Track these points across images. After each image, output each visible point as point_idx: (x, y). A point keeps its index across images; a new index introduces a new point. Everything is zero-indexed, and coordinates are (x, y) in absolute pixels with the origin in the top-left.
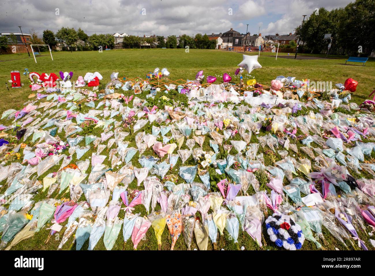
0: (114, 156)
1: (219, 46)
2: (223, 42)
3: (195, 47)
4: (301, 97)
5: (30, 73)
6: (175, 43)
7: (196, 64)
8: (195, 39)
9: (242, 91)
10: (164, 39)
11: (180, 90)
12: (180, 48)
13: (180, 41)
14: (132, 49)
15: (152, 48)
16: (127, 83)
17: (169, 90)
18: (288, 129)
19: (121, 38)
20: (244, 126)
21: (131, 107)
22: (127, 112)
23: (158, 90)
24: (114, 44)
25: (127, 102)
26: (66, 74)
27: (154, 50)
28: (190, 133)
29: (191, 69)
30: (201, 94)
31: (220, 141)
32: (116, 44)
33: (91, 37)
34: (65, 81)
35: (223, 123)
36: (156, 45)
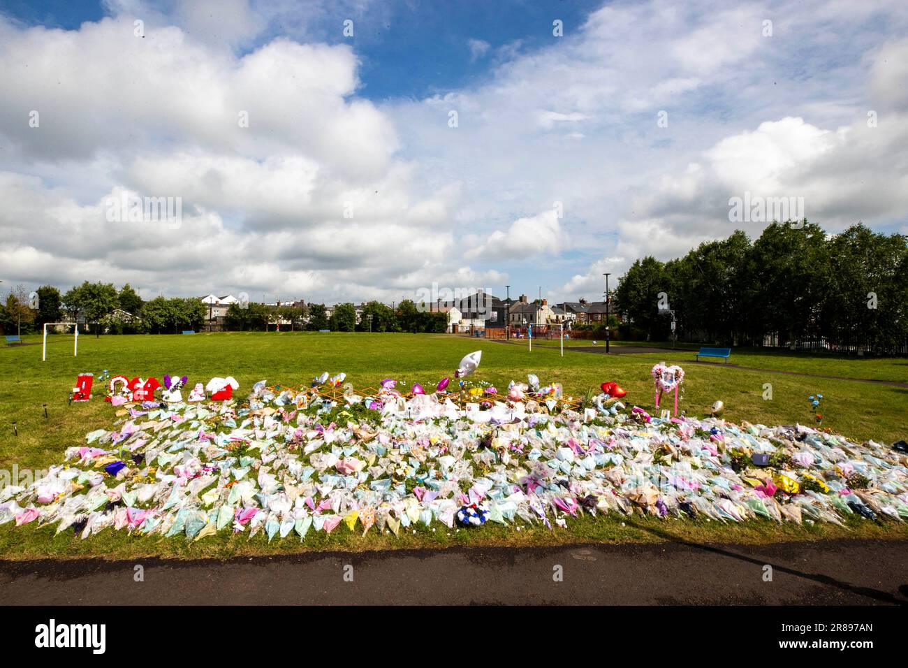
0: (286, 475)
1: (454, 326)
2: (463, 318)
3: (400, 329)
4: (551, 409)
5: (111, 378)
6: (352, 319)
7: (398, 366)
8: (399, 310)
9: (464, 404)
10: (326, 309)
11: (368, 404)
12: (363, 330)
13: (363, 316)
14: (247, 333)
15: (296, 329)
16: (283, 393)
17: (352, 403)
18: (514, 445)
19: (221, 306)
20: (457, 443)
21: (296, 426)
22: (291, 434)
23: (334, 404)
24: (203, 320)
25: (287, 420)
26: (175, 380)
27: (301, 334)
28: (384, 452)
29: (386, 375)
30: (400, 407)
31: (423, 459)
32: (210, 320)
33: (151, 304)
34: (173, 391)
35: (430, 442)
36: (304, 323)
